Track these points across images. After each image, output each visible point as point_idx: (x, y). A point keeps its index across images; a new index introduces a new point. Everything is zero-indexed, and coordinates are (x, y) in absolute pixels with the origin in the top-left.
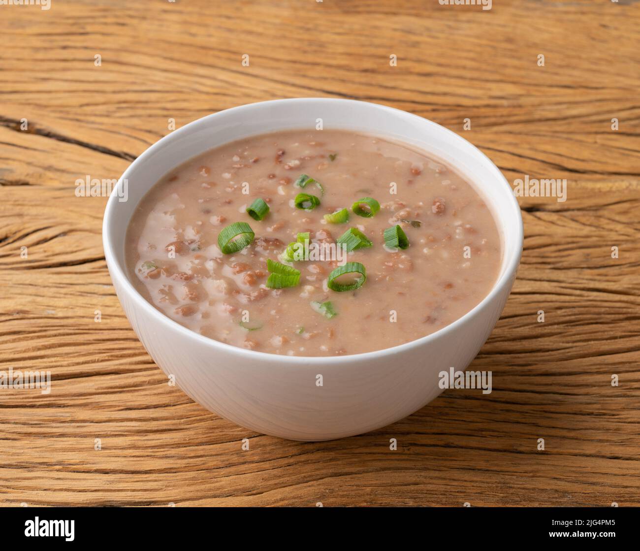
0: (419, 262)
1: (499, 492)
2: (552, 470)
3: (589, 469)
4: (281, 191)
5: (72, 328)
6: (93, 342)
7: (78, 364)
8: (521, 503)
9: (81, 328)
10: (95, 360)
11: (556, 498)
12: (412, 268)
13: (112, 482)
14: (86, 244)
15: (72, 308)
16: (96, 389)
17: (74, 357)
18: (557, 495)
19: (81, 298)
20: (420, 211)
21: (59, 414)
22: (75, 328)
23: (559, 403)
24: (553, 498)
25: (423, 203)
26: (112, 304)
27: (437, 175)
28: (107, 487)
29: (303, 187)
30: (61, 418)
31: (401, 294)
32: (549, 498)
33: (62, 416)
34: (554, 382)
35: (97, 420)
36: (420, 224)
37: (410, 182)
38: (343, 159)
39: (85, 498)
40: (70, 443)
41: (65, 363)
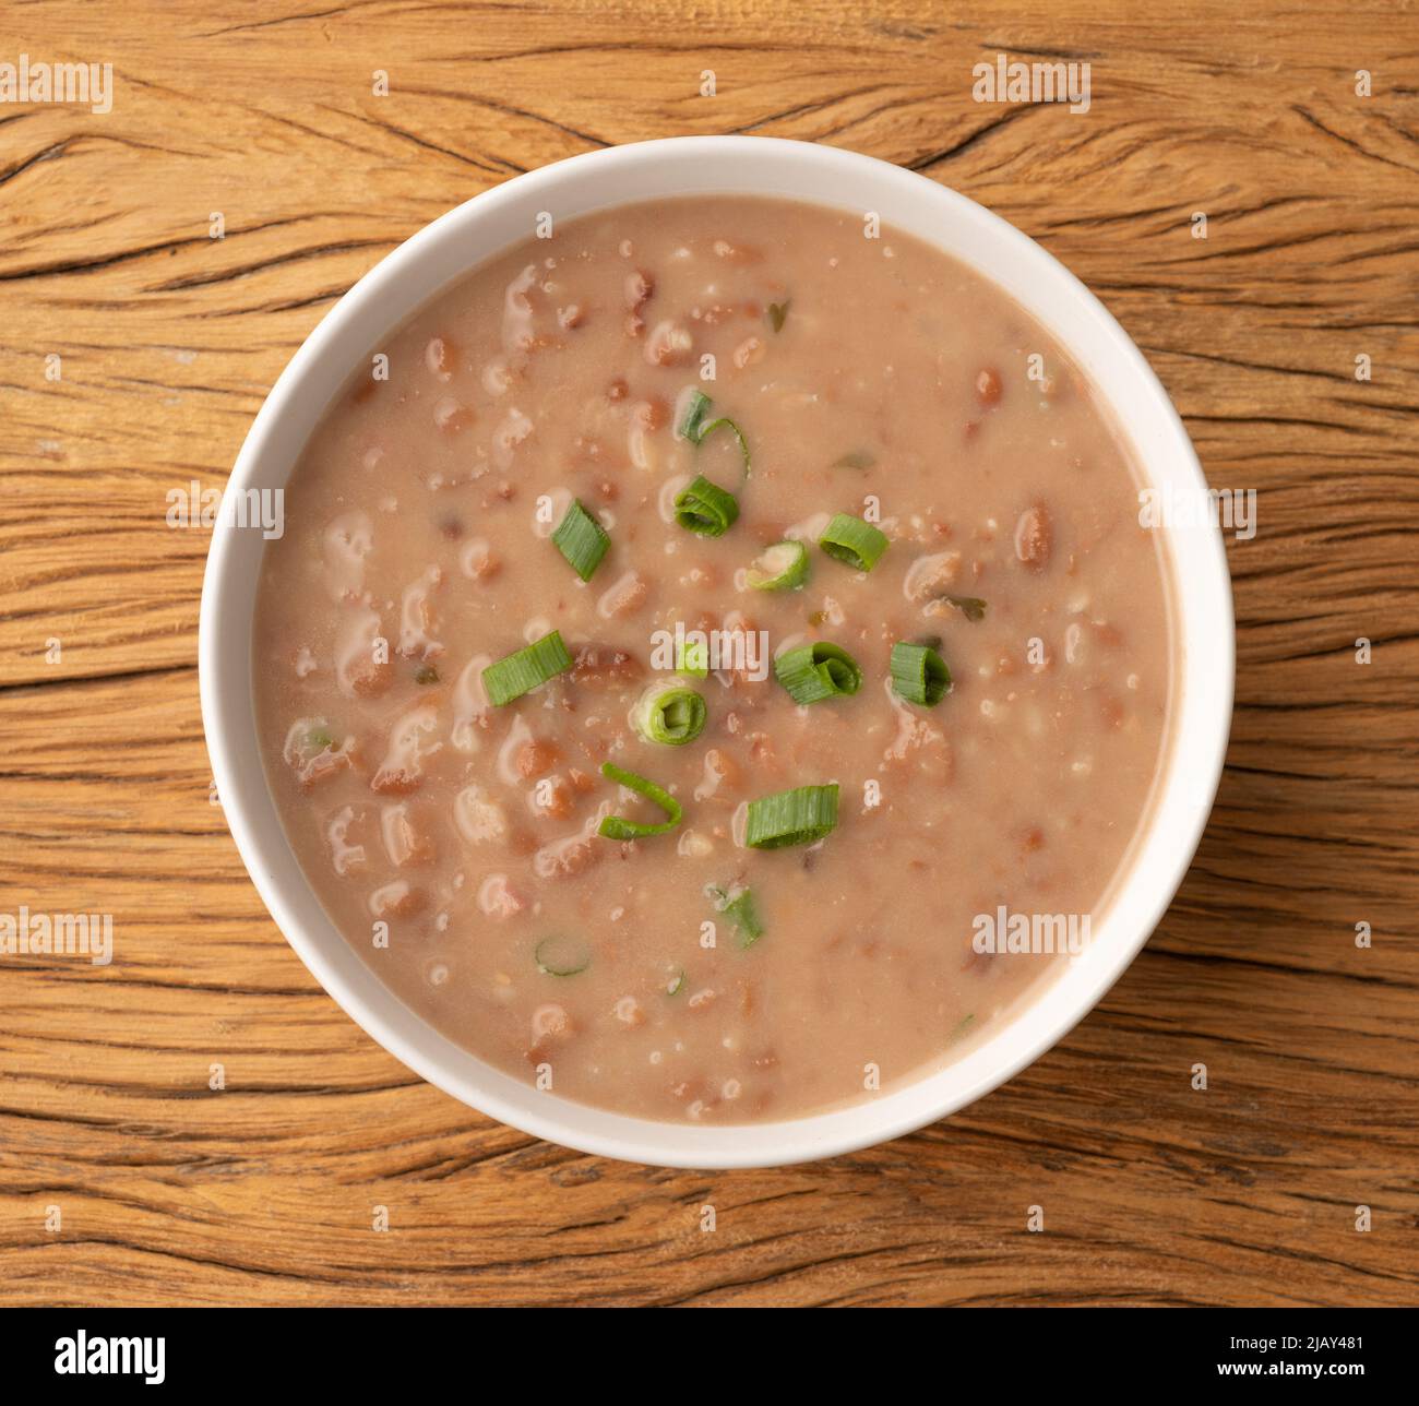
0: (971, 748)
1: (1100, 1086)
2: (1227, 1019)
3: (1308, 1020)
4: (640, 453)
5: (109, 512)
6: (163, 562)
7: (132, 638)
8: (1144, 1121)
9: (130, 511)
10: (174, 627)
11: (1223, 1106)
12: (953, 774)
13: (238, 1025)
14: (121, 196)
15: (101, 439)
16: (181, 727)
17: (119, 614)
18: (1225, 1100)
19: (122, 401)
20: (987, 555)
21: (102, 810)
22: (119, 512)
23: (1272, 807)
24: (1217, 1106)
25: (999, 522)
26: (202, 429)
27: (1043, 405)
28: (227, 1041)
29: (697, 443)
30: (107, 820)
31: (919, 866)
32: (1209, 1106)
33: (108, 816)
34: (1271, 737)
35: (189, 828)
36: (985, 610)
37: (973, 431)
38: (806, 321)
39: (182, 1074)
40: (133, 899)
41: (102, 636)
